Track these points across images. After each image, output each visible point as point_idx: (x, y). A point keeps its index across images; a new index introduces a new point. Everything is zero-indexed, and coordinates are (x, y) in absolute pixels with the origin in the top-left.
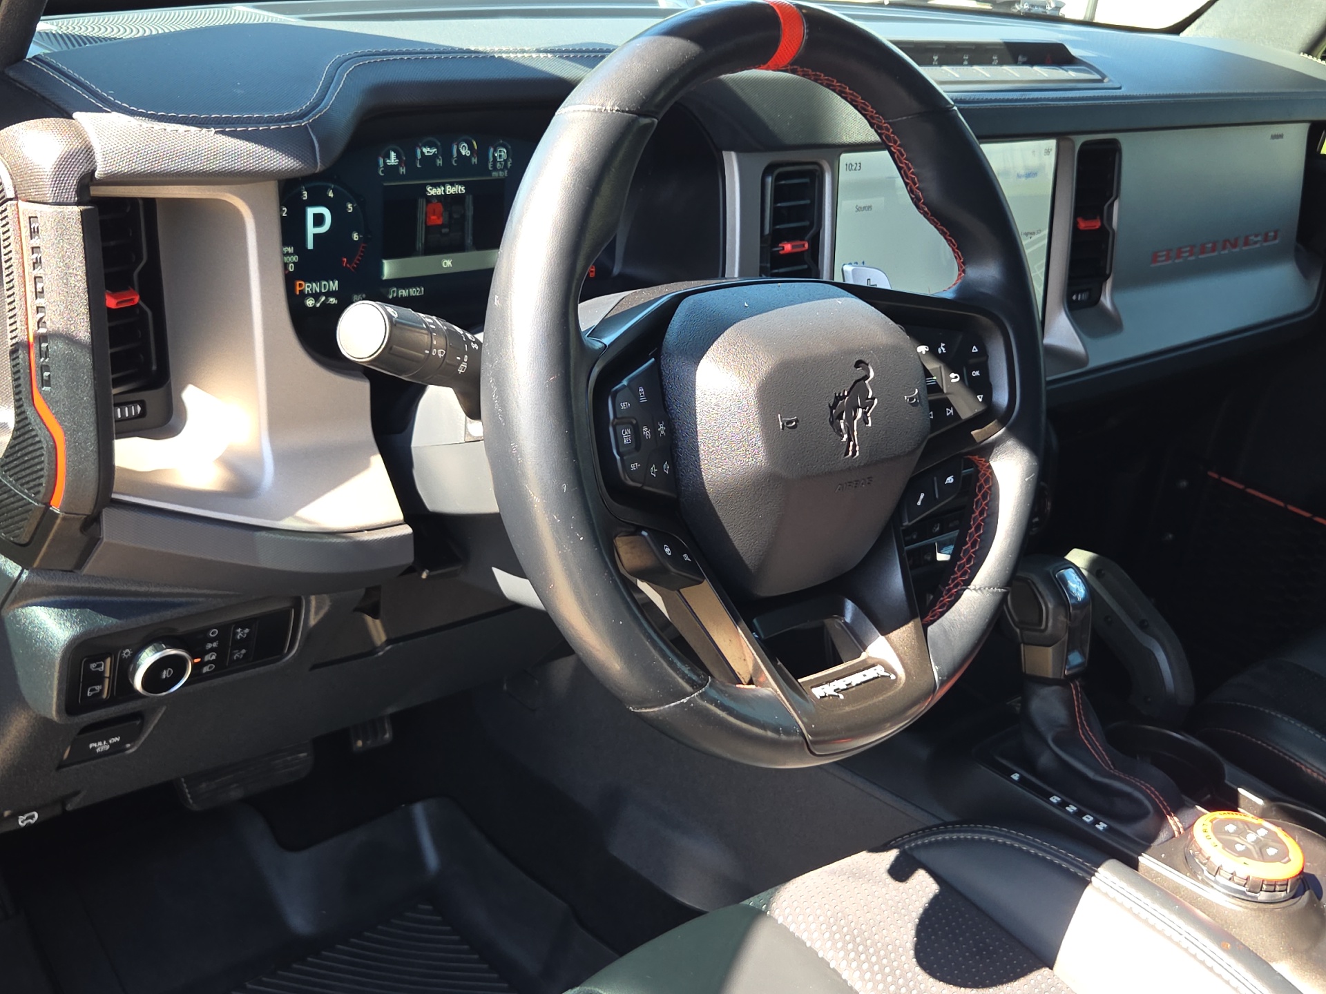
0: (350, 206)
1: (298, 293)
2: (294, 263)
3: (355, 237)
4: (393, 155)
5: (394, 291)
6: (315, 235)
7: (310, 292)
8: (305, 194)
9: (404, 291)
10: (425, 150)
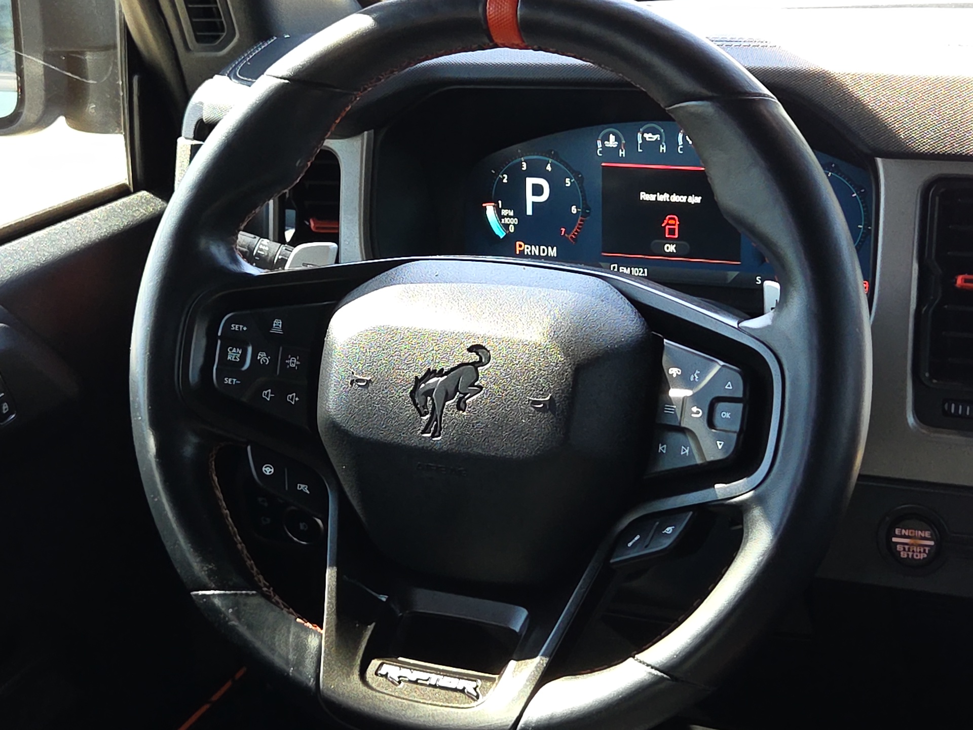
0: (568, 180)
1: (518, 253)
2: (514, 224)
3: (574, 210)
4: (612, 137)
5: (614, 268)
6: (533, 203)
7: (529, 254)
8: (524, 165)
9: (625, 268)
10: (646, 135)
